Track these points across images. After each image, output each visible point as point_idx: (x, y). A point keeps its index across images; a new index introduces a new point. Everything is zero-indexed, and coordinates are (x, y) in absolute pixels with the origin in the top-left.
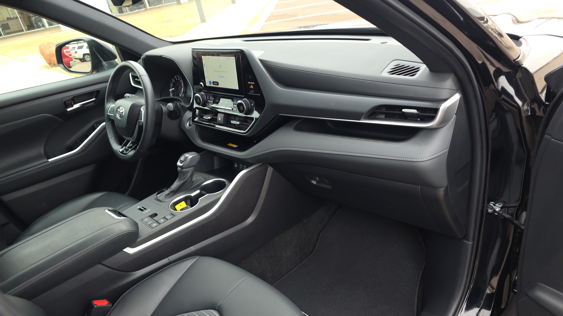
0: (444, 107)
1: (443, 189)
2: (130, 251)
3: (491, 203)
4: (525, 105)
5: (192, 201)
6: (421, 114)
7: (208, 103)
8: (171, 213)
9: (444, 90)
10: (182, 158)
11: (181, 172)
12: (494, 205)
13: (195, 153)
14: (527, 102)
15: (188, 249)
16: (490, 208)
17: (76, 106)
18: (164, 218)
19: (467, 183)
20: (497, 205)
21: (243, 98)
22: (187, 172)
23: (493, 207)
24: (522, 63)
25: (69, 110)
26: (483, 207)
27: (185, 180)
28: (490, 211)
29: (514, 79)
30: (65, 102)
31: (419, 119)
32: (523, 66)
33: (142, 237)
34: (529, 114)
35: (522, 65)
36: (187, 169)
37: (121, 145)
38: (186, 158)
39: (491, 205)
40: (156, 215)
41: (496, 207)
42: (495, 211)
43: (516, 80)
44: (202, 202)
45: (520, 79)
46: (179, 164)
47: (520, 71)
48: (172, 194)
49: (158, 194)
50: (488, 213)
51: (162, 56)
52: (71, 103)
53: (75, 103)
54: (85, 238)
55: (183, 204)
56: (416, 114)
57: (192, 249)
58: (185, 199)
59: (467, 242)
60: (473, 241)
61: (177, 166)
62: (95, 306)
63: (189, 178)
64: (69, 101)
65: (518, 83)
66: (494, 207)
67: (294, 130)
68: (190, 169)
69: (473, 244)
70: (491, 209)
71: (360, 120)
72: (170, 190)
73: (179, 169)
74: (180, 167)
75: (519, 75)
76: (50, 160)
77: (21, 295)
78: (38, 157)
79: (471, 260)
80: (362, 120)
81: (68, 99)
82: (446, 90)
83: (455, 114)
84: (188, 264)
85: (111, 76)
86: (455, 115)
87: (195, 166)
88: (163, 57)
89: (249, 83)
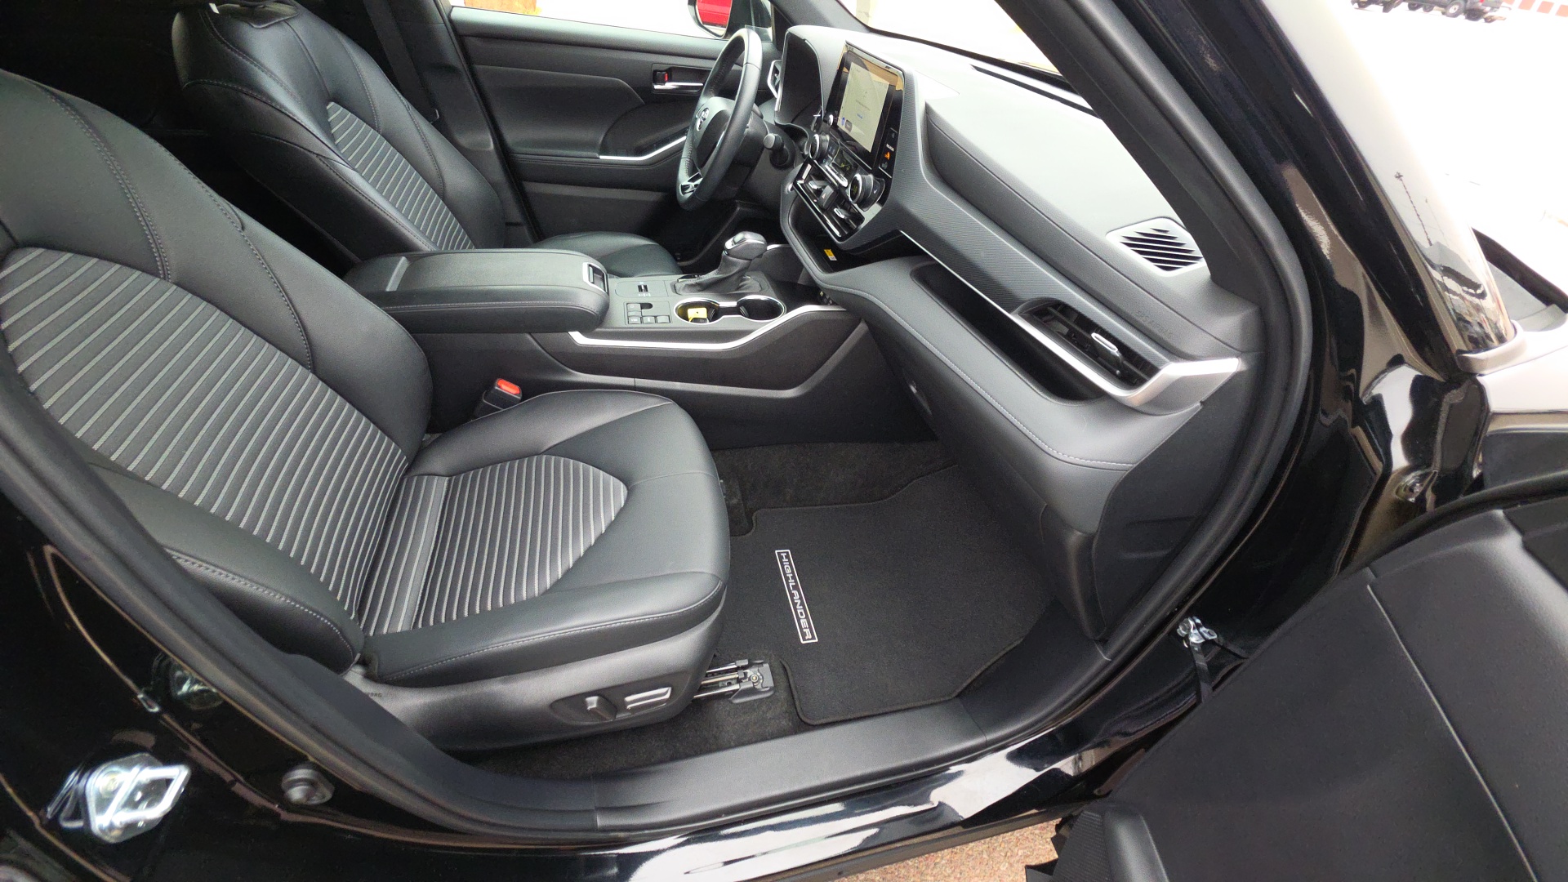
0: (1172, 371)
1: (1079, 533)
2: (578, 337)
3: (1194, 621)
4: (1413, 474)
5: (715, 313)
6: (1125, 362)
7: (827, 159)
8: (669, 314)
9: (1204, 334)
10: (739, 237)
11: (726, 260)
12: (1197, 626)
13: (762, 238)
14: (1427, 470)
15: (670, 383)
16: (1185, 627)
17: (669, 86)
18: (655, 317)
19: (1161, 553)
20: (1203, 629)
21: (869, 172)
22: (734, 264)
23: (1189, 629)
24: (1483, 369)
25: (657, 87)
26: (1172, 615)
27: (727, 275)
28: (1183, 632)
29: (1436, 400)
30: (655, 72)
31: (1118, 372)
32: (1479, 378)
33: (606, 328)
34: (1412, 500)
35: (1481, 375)
36: (735, 259)
37: (690, 175)
38: (743, 240)
39: (1188, 622)
40: (650, 306)
41: (1196, 631)
42: (1186, 638)
43: (1439, 404)
44: (725, 323)
45: (1452, 406)
46: (729, 244)
47: (1464, 386)
48: (699, 288)
49: (682, 278)
50: (1174, 632)
51: (804, 40)
52: (664, 77)
53: (670, 80)
54: (522, 287)
55: (702, 313)
56: (1115, 357)
57: (678, 386)
58: (709, 306)
59: (1101, 652)
60: (1113, 657)
61: (724, 248)
62: (496, 388)
63: (733, 275)
64: (661, 71)
65: (1439, 415)
66: (1192, 630)
67: (911, 275)
68: (741, 261)
69: (1107, 664)
70: (1185, 629)
71: (1009, 312)
72: (698, 281)
73: (724, 253)
74: (728, 250)
75: (1454, 397)
76: (602, 157)
77: (401, 319)
78: (589, 145)
79: (1087, 684)
80: (1013, 315)
81: (661, 69)
82: (1208, 336)
83: (1202, 402)
84: (652, 402)
85: (723, 50)
86: (1199, 404)
87: (751, 260)
88: (805, 43)
89: (888, 146)
